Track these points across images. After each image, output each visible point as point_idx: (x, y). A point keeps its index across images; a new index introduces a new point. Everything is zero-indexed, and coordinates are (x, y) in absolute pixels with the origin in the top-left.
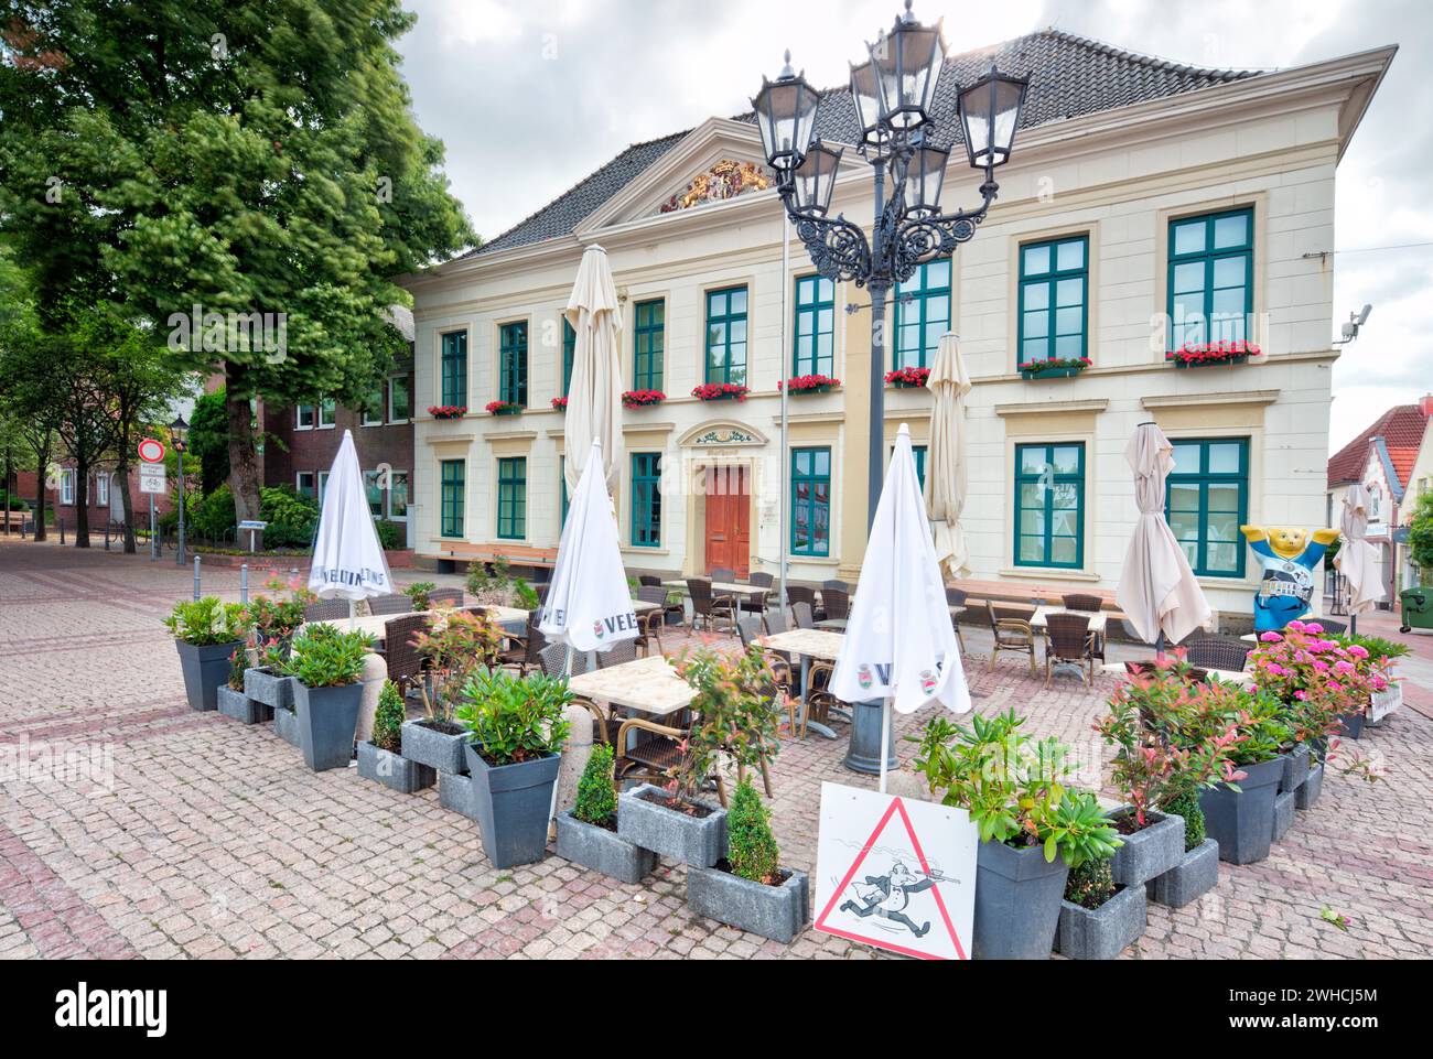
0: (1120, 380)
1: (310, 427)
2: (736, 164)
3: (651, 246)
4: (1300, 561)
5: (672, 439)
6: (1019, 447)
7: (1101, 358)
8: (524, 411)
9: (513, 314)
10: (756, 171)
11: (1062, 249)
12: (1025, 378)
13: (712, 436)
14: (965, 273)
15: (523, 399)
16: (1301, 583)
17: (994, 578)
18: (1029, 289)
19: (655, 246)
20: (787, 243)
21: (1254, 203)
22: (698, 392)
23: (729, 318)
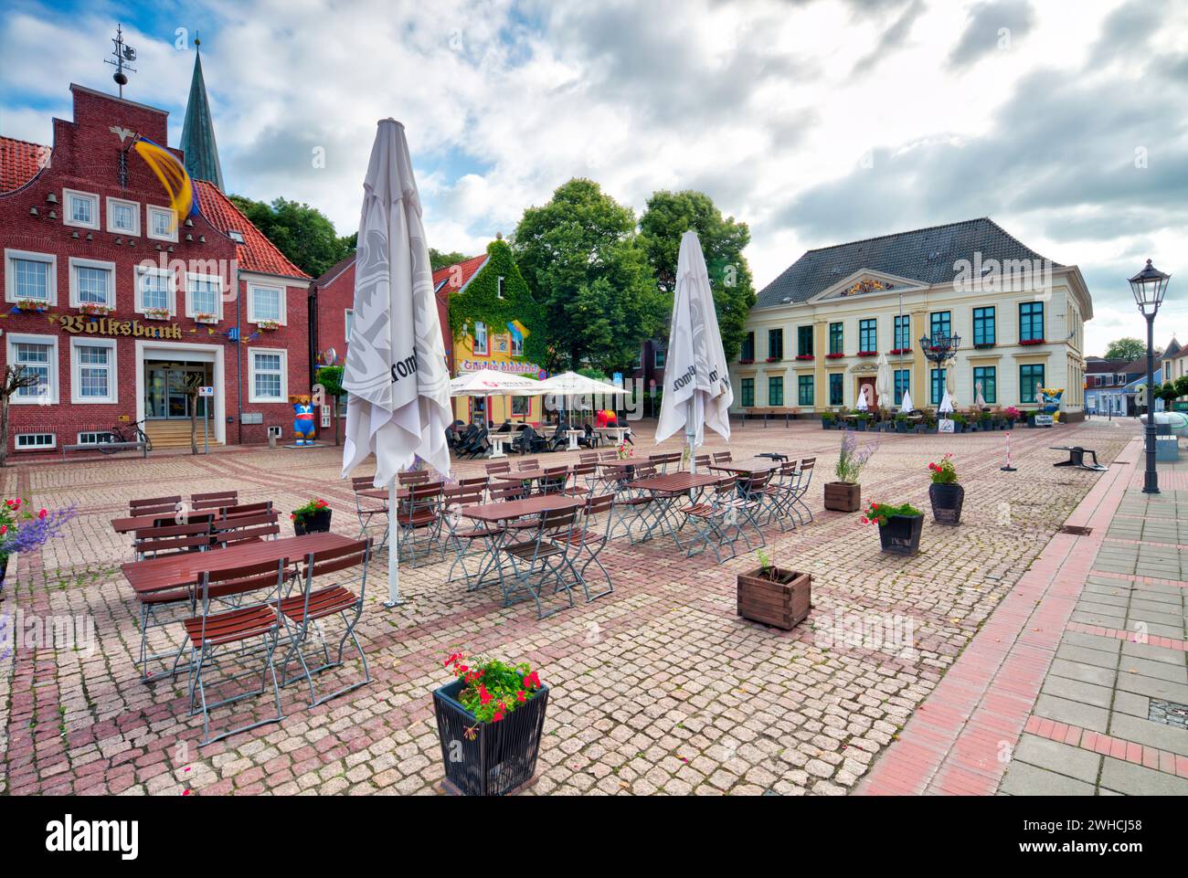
0: (1005, 349)
2: (871, 281)
3: (837, 305)
4: (1055, 397)
5: (847, 370)
6: (975, 369)
7: (1000, 342)
8: (781, 361)
9: (777, 326)
10: (879, 283)
11: (987, 310)
12: (976, 348)
13: (864, 368)
14: (955, 317)
15: (781, 356)
18: (977, 322)
19: (839, 305)
21: (1044, 301)
22: (858, 354)
23: (869, 329)
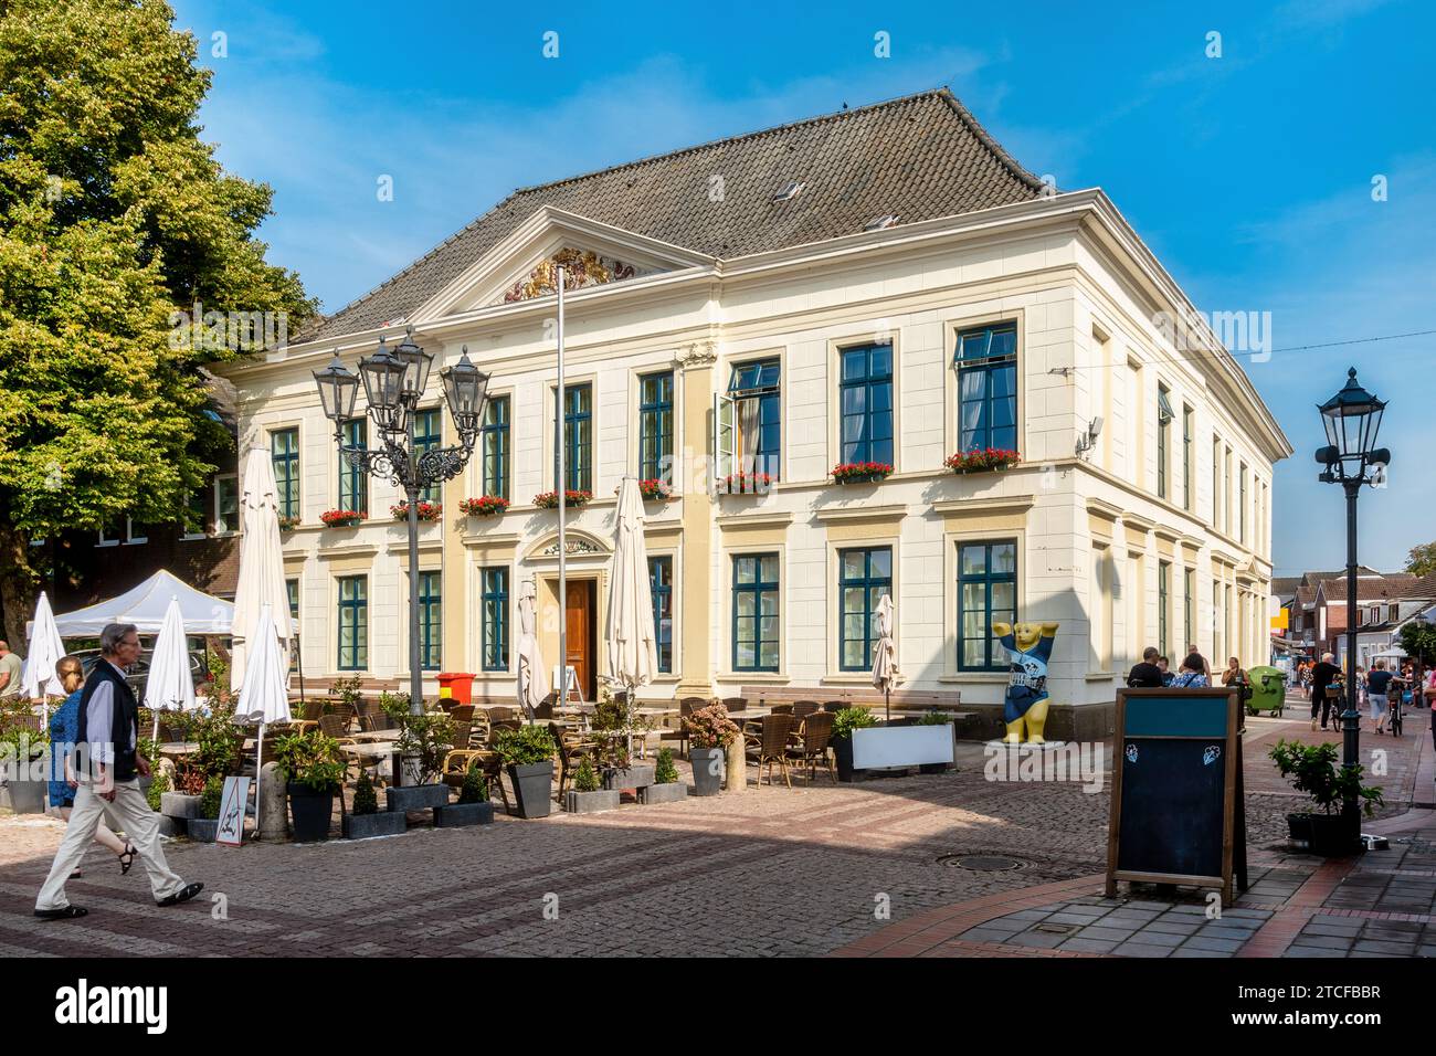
1: (115, 543)
2: (579, 253)
3: (496, 337)
4: (1033, 654)
5: (519, 552)
6: (843, 552)
7: (904, 463)
8: (364, 522)
10: (597, 262)
14: (790, 377)
16: (1029, 673)
17: (817, 685)
19: (499, 337)
20: (561, 351)
21: (1016, 319)
22: (540, 499)
23: (575, 418)
